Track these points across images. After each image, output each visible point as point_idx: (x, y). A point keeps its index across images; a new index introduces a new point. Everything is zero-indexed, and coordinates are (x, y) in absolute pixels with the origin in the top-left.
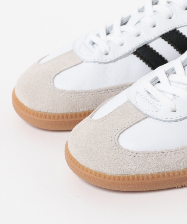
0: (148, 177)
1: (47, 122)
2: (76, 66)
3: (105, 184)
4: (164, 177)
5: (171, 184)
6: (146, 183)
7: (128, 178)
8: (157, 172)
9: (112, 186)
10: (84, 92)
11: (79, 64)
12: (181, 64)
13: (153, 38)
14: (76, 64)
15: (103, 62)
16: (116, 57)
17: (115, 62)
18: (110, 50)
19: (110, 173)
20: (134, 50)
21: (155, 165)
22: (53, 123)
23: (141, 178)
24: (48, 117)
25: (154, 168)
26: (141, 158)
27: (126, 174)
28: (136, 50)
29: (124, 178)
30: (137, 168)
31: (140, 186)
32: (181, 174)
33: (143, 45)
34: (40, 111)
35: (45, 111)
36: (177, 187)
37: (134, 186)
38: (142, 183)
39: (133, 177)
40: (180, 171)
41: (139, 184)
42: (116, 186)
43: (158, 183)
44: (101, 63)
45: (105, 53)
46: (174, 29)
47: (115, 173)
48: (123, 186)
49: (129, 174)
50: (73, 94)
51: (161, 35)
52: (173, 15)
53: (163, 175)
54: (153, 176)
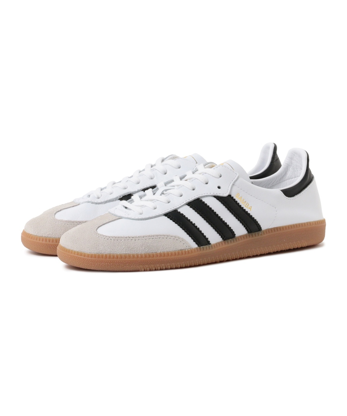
0: (117, 257)
1: (47, 245)
2: (74, 207)
3: (85, 262)
4: (130, 258)
5: (135, 266)
6: (116, 262)
7: (102, 256)
8: (124, 253)
9: (90, 263)
10: (78, 222)
11: (76, 205)
12: (152, 192)
13: (137, 190)
14: (73, 205)
15: (95, 203)
16: (106, 200)
17: (104, 203)
18: (101, 196)
19: (89, 252)
20: (120, 197)
21: (123, 247)
22: (52, 246)
23: (112, 257)
24: (48, 240)
25: (122, 249)
26: (113, 240)
27: (101, 253)
28: (122, 197)
29: (99, 257)
30: (109, 248)
31: (111, 264)
32: (143, 257)
33: (128, 194)
34: (42, 236)
35: (46, 235)
36: (140, 270)
37: (106, 264)
38: (113, 262)
39: (106, 256)
40: (142, 255)
41: (110, 262)
42: (93, 264)
43: (125, 262)
44: (93, 203)
45: (97, 197)
46: (154, 186)
47: (92, 252)
48: (98, 263)
49: (103, 252)
50: (69, 223)
51: (143, 189)
52: (154, 177)
53: (129, 256)
54: (121, 256)
